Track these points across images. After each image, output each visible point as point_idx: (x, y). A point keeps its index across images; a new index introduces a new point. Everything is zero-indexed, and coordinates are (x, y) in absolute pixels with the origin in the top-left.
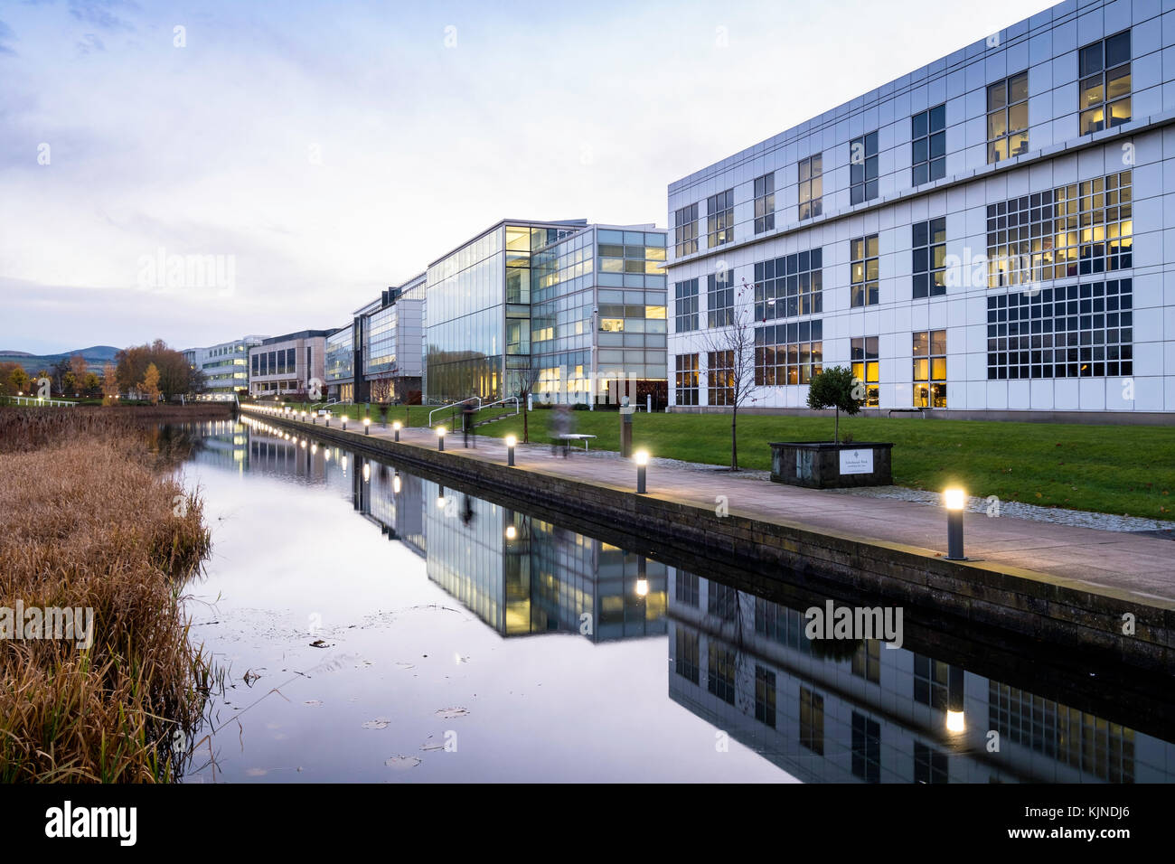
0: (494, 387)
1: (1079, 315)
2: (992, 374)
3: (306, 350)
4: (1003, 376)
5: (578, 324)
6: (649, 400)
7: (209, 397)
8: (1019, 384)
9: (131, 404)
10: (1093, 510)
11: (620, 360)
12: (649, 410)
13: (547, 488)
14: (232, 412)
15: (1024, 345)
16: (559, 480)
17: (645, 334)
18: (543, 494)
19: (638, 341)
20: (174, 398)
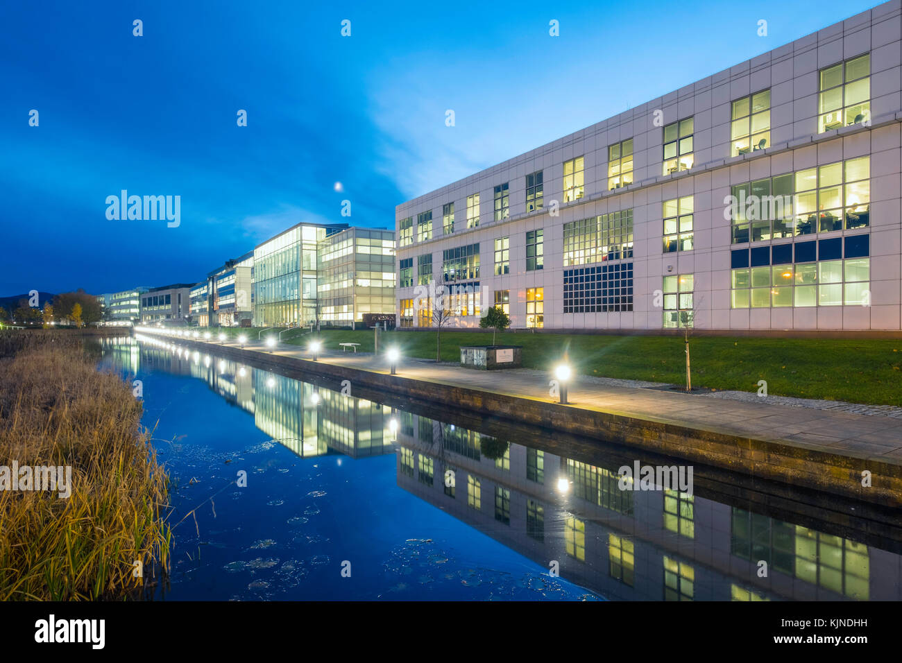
0: (296, 317)
1: (608, 281)
2: (566, 310)
3: (177, 295)
4: (571, 311)
5: (344, 282)
6: (385, 324)
7: (115, 324)
8: (579, 316)
9: (62, 327)
10: (622, 378)
11: (368, 302)
12: (385, 330)
13: (338, 373)
14: (128, 332)
15: (582, 295)
16: (344, 368)
17: (382, 288)
18: (335, 376)
19: (379, 292)
20: (91, 324)
